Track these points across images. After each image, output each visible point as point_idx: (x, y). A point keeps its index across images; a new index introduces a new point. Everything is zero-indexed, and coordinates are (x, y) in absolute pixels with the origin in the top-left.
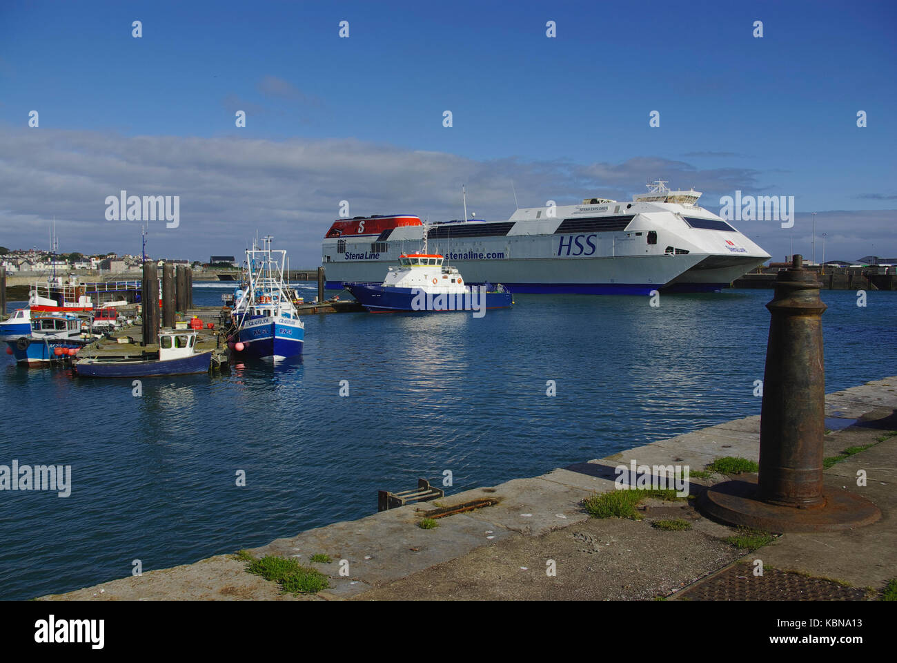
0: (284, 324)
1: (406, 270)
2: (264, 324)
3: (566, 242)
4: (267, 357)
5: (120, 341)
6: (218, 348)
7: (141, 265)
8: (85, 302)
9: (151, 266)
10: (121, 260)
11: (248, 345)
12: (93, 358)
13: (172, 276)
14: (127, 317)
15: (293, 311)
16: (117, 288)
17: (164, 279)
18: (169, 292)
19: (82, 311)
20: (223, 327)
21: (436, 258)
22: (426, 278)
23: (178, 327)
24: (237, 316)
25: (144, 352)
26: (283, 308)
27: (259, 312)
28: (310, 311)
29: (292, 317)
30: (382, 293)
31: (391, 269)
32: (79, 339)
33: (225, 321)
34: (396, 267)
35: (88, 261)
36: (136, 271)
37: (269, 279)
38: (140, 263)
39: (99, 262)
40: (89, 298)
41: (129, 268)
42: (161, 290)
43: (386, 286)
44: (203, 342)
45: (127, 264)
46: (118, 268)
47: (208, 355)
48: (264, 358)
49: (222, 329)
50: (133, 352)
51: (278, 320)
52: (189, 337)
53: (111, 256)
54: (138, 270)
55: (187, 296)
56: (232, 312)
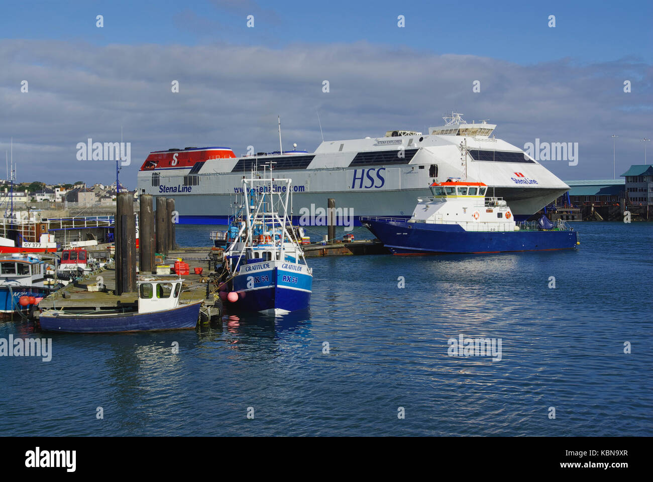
0: (288, 270)
1: (439, 202)
2: (264, 270)
3: (359, 175)
4: (267, 311)
5: (90, 288)
6: (207, 298)
7: (114, 197)
8: (47, 241)
9: (126, 197)
10: (91, 190)
11: (243, 295)
12: (59, 309)
13: (151, 210)
14: (98, 259)
15: (298, 253)
16: (86, 225)
17: (141, 213)
18: (147, 229)
19: (44, 253)
20: (214, 272)
21: (477, 187)
22: (465, 212)
23: (160, 271)
24: (231, 259)
25: (119, 302)
26: (287, 250)
27: (257, 254)
28: (318, 253)
29: (297, 262)
30: (409, 231)
31: (420, 200)
32: (42, 286)
33: (215, 264)
34: (427, 199)
35: (51, 192)
36: (108, 204)
37: (269, 214)
38: (114, 194)
39: (64, 192)
40: (52, 237)
41: (100, 200)
42: (137, 227)
43: (414, 221)
44: (189, 291)
45: (97, 195)
46: (87, 200)
47: (197, 307)
48: (263, 312)
49: (211, 274)
50: (106, 303)
51: (280, 265)
52: (174, 285)
53: (78, 186)
54: (111, 203)
55: (169, 235)
56: (225, 254)
